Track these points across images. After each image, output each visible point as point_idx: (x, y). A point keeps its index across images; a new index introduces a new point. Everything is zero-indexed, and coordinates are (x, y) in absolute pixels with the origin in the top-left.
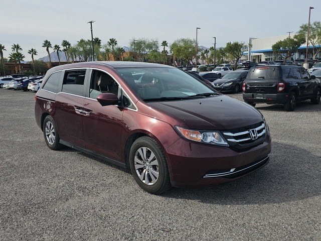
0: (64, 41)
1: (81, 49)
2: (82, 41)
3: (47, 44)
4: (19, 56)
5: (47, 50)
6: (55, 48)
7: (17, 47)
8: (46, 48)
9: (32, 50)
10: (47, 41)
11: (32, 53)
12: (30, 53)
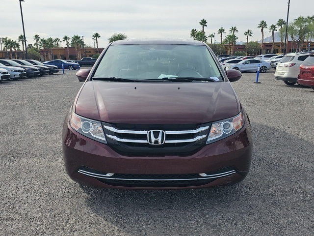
0: (280, 20)
1: (297, 28)
2: (300, 18)
3: (263, 25)
4: (233, 38)
5: (262, 30)
6: (271, 29)
7: (234, 29)
8: (261, 28)
9: (248, 31)
10: (263, 21)
11: (247, 34)
12: (246, 34)
